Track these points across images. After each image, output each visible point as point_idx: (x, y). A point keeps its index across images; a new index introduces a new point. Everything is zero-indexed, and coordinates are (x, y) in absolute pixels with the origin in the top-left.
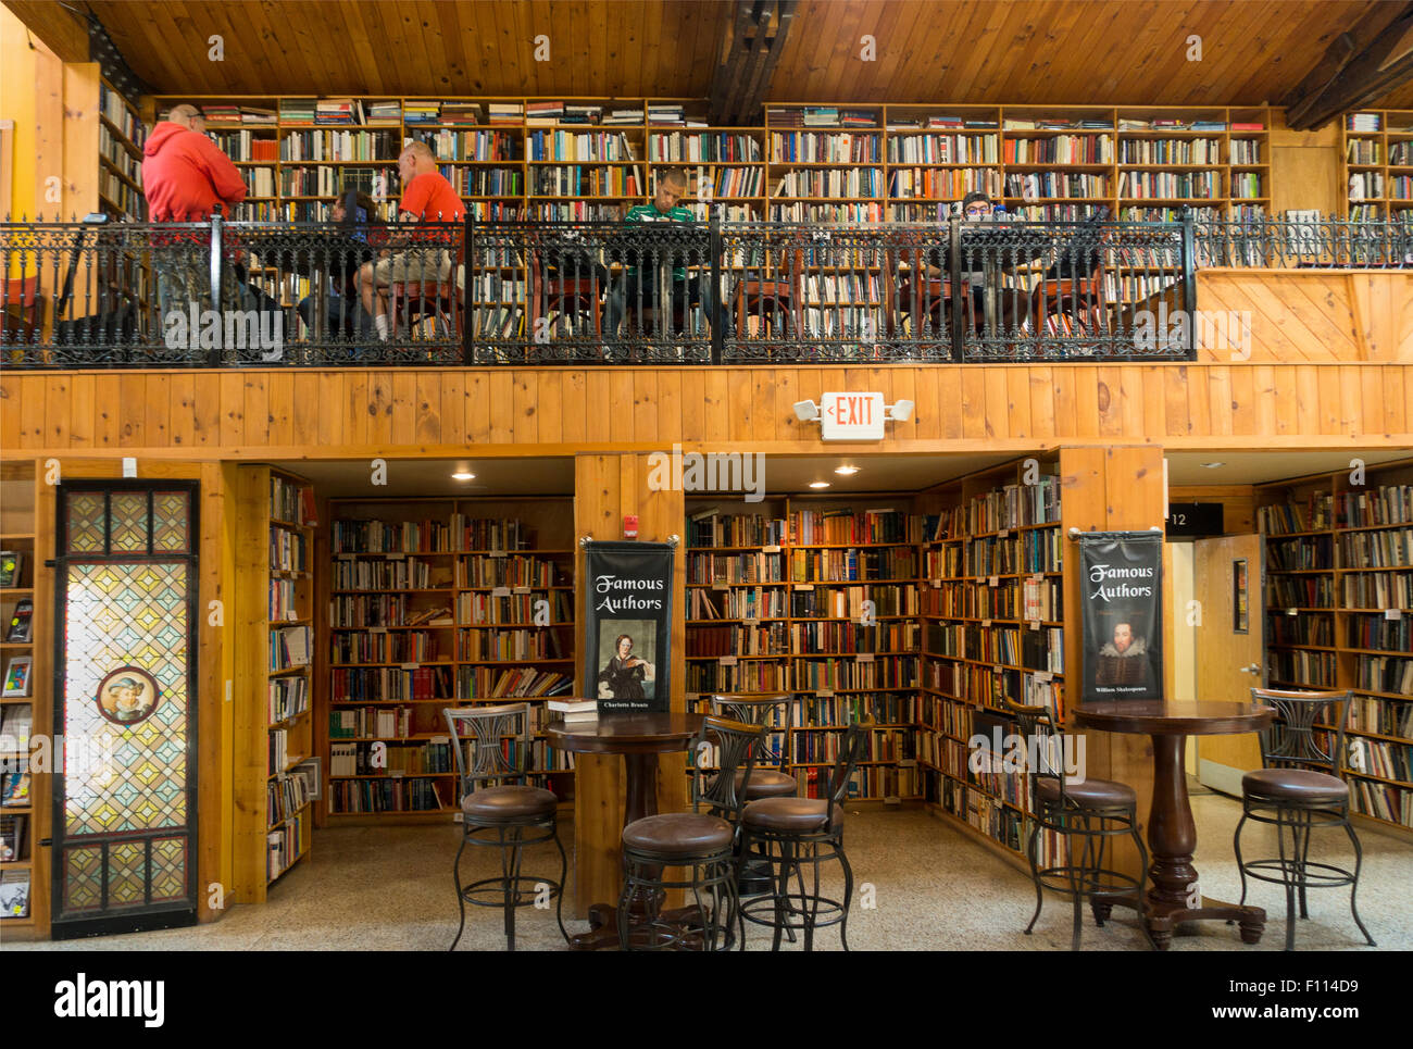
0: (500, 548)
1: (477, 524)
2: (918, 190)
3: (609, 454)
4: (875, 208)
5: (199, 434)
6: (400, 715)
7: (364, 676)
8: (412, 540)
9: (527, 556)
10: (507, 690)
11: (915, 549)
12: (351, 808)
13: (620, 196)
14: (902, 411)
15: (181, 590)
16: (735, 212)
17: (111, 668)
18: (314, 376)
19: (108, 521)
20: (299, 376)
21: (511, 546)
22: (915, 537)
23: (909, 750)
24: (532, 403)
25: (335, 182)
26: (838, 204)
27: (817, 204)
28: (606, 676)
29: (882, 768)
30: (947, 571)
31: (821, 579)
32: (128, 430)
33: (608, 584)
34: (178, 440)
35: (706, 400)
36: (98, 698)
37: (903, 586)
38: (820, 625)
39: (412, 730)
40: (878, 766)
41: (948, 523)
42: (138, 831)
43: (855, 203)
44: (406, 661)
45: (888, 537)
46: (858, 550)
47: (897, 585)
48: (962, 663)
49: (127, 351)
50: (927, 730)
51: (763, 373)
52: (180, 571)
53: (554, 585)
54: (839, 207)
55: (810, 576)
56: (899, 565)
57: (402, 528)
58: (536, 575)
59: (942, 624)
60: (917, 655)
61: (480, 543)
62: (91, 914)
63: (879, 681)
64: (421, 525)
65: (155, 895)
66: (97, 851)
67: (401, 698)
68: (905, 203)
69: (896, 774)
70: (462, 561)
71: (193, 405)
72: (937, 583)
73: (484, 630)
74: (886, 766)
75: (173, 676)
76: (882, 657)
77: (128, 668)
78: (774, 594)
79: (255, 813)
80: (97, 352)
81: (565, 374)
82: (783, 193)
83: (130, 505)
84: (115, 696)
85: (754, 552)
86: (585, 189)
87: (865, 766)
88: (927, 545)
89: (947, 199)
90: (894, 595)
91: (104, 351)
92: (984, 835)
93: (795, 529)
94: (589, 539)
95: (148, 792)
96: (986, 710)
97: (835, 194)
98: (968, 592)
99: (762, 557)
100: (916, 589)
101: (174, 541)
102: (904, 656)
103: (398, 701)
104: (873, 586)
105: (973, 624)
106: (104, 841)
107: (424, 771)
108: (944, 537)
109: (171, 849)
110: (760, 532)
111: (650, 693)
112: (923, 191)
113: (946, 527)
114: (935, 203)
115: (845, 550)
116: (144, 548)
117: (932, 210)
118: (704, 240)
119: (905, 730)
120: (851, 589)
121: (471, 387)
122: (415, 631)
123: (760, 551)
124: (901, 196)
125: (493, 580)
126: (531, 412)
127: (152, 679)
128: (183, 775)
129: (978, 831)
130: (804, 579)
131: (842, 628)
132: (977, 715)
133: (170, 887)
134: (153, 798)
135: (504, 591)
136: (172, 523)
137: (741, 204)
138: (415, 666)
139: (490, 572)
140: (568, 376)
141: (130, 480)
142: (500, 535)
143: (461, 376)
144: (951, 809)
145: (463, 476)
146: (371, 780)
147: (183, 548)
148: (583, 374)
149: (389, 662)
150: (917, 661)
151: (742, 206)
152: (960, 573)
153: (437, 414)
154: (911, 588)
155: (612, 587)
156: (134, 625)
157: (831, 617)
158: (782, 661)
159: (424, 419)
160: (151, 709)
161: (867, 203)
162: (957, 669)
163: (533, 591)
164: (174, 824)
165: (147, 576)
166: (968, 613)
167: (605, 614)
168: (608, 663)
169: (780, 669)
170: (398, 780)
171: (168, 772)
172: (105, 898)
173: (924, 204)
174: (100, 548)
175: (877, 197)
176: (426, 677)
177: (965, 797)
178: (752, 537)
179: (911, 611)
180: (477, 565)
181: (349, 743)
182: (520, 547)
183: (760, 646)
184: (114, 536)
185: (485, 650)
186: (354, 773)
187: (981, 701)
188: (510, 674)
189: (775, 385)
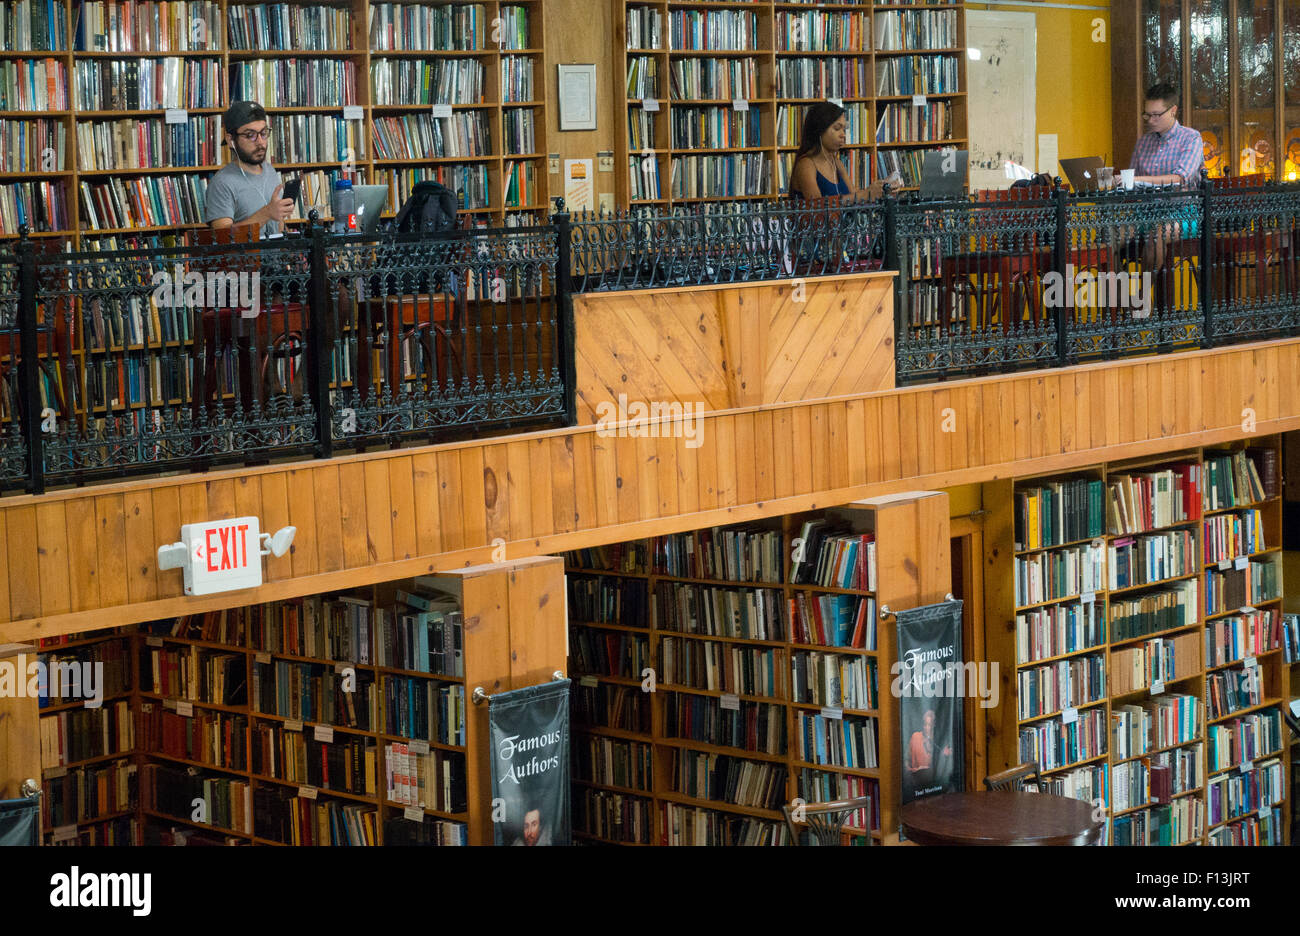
4: (55, 67)
14: (285, 543)
35: (39, 550)
37: (113, 705)
43: (27, 58)
51: (109, 500)
59: (193, 772)
60: (133, 815)
76: (86, 828)
90: (100, 722)
98: (258, 737)
100: (129, 708)
102: (116, 820)
105: (272, 787)
152: (237, 699)
154: (122, 706)
161: (42, 60)
175: (57, 49)
179: (125, 745)
189: (125, 517)
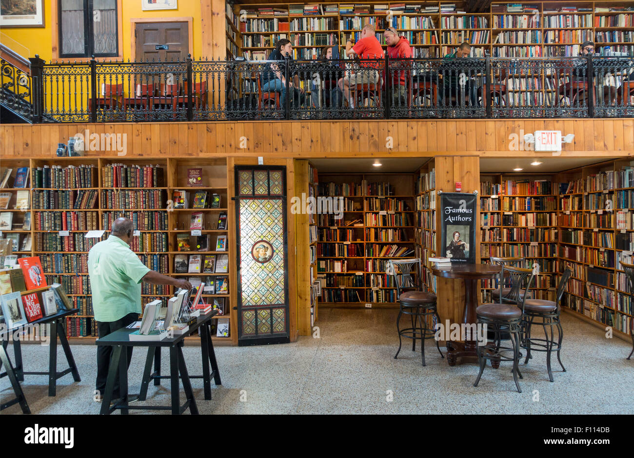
0: (382, 195)
1: (372, 184)
2: (557, 40)
3: (449, 156)
4: (538, 48)
5: (284, 147)
6: (343, 263)
7: (328, 247)
8: (347, 192)
9: (393, 198)
10: (386, 254)
11: (555, 197)
12: (324, 301)
13: (429, 44)
14: (569, 139)
15: (280, 210)
16: (477, 50)
17: (257, 240)
18: (328, 124)
19: (253, 182)
20: (322, 123)
21: (386, 194)
22: (555, 192)
23: (553, 284)
24: (415, 135)
25: (312, 40)
26: (522, 46)
27: (512, 46)
28: (449, 248)
29: (541, 291)
30: (573, 207)
31: (515, 210)
32: (257, 145)
33: (450, 210)
34: (276, 149)
35: (486, 133)
36: (252, 253)
37: (550, 213)
38: (515, 229)
39: (348, 270)
40: (540, 290)
41: (573, 186)
42: (268, 305)
43: (529, 46)
44: (345, 241)
45: (544, 193)
46: (531, 197)
47: (548, 213)
48: (581, 247)
49: (254, 113)
50: (561, 275)
51: (510, 122)
52: (280, 202)
53: (404, 210)
54: (522, 48)
55: (511, 209)
56: (549, 204)
57: (342, 186)
58: (397, 206)
59: (570, 230)
60: (556, 243)
61: (374, 192)
62: (252, 337)
63: (540, 254)
64: (350, 185)
65: (274, 330)
66: (253, 312)
67: (344, 256)
68: (551, 45)
69: (547, 293)
70: (367, 200)
71: (282, 135)
72: (568, 213)
73: (376, 229)
74: (543, 290)
75: (278, 244)
76: (541, 244)
77: (262, 241)
78: (496, 216)
79: (306, 300)
80: (242, 114)
81: (428, 122)
82: (498, 42)
83: (261, 175)
84: (258, 252)
85: (487, 198)
86: (415, 41)
87: (534, 290)
88: (562, 196)
89: (570, 44)
90: (546, 217)
91: (245, 113)
92: (593, 320)
93: (504, 188)
94: (441, 192)
95: (271, 290)
96: (594, 267)
97: (520, 42)
98: (585, 217)
99: (490, 200)
100: (556, 215)
101: (277, 190)
102: (551, 244)
103: (342, 257)
104: (537, 213)
105: (588, 230)
106: (256, 308)
107: (353, 286)
108: (571, 192)
109: (279, 313)
110: (489, 190)
111: (467, 256)
112: (559, 40)
113: (572, 188)
114: (564, 45)
115: (525, 197)
116: (267, 193)
117: (563, 49)
118: (483, 65)
119: (551, 275)
120: (528, 214)
121: (390, 128)
122: (348, 228)
123: (490, 197)
124: (550, 42)
125: (379, 208)
126: (414, 139)
127: (271, 245)
128: (283, 284)
129: (590, 318)
130: (508, 210)
131: (524, 231)
132: (590, 270)
133: (280, 328)
134: (273, 292)
135: (383, 213)
136: (276, 183)
137: (480, 47)
138: (349, 243)
139: (378, 205)
140: (429, 123)
141: (261, 165)
142: (382, 190)
143: (387, 123)
144: (575, 309)
145: (377, 164)
146: (332, 289)
147: (281, 193)
148: (435, 123)
149: (338, 241)
150: (556, 246)
151: (480, 48)
152: (580, 207)
153: (377, 139)
154: (554, 215)
155: (451, 212)
156: (264, 224)
157: (519, 226)
158: (499, 245)
159: (372, 141)
160: (271, 257)
161: (534, 46)
162: (578, 250)
163: (396, 213)
164: (280, 303)
165: (268, 204)
166: (585, 225)
167: (449, 223)
168: (450, 243)
169: (498, 248)
170: (343, 289)
171: (278, 282)
172: (257, 330)
173: (560, 46)
174: (251, 193)
175: (539, 43)
176: (353, 247)
177: (582, 304)
178: (486, 191)
179: (554, 224)
180: (373, 202)
181: (323, 274)
182: (390, 194)
183: (490, 238)
184: (256, 188)
185: (377, 237)
186: (325, 286)
187: (592, 263)
188: (387, 248)
189: (515, 128)
